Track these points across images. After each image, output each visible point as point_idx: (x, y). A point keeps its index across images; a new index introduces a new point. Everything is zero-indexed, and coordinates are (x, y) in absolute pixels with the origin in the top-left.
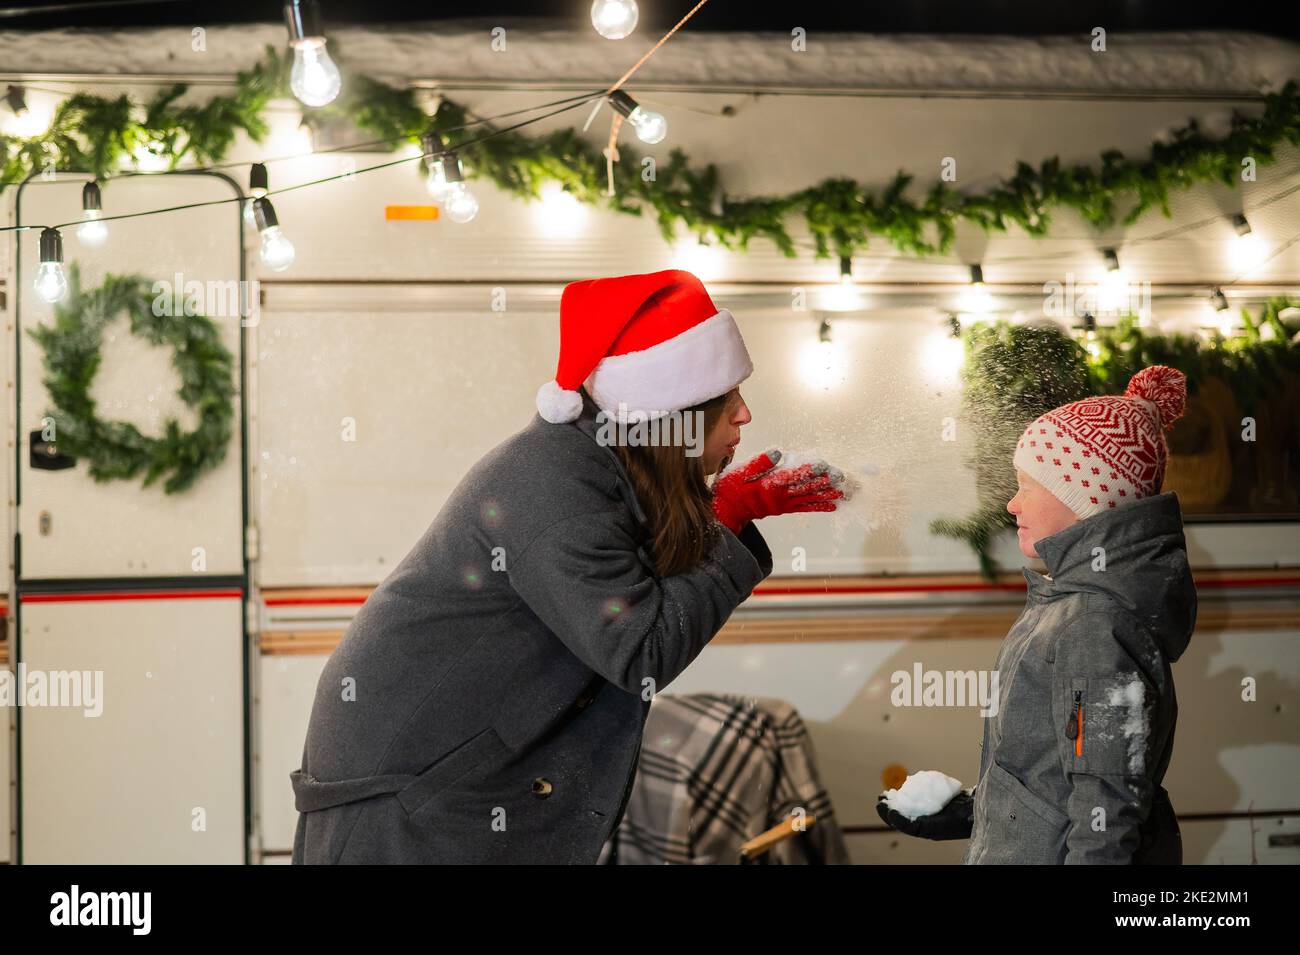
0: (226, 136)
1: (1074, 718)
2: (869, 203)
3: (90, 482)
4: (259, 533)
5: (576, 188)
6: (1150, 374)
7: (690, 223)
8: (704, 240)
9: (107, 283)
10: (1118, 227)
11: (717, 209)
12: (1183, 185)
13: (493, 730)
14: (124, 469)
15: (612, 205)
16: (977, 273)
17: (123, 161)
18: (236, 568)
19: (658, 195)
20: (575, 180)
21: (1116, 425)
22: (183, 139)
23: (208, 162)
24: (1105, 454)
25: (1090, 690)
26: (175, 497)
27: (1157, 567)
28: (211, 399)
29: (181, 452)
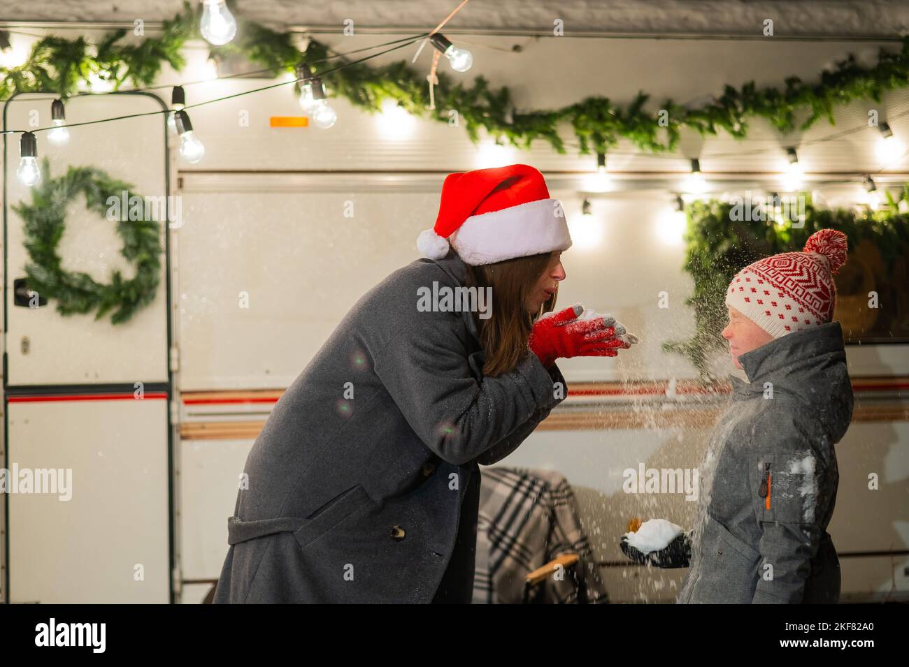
0: (155, 67)
1: (765, 482)
2: (618, 115)
3: (58, 315)
4: (179, 351)
5: (407, 104)
6: (822, 236)
7: (489, 129)
8: (500, 141)
9: (70, 172)
10: (797, 132)
11: (509, 119)
12: (844, 102)
13: (362, 487)
14: (83, 307)
15: (433, 116)
16: (696, 165)
17: (80, 84)
18: (163, 378)
19: (467, 109)
20: (406, 98)
21: (801, 274)
22: (123, 69)
23: (142, 85)
24: (795, 295)
25: (776, 462)
26: (118, 326)
27: (826, 374)
28: (144, 256)
29: (123, 294)
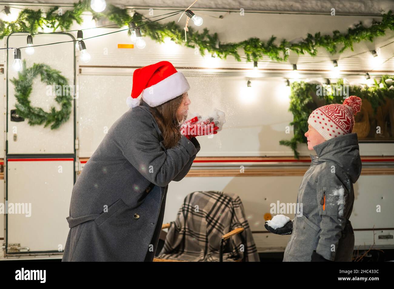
0: (70, 22)
1: (323, 199)
2: (263, 45)
3: (29, 125)
4: (79, 141)
5: (175, 40)
6: (351, 98)
7: (209, 51)
8: (213, 55)
9: (34, 66)
10: (337, 53)
11: (217, 47)
12: (357, 41)
13: (121, 199)
14: (39, 122)
15: (186, 45)
16: (295, 67)
17: (39, 29)
18: (72, 152)
19: (200, 42)
20: (175, 37)
21: (339, 113)
22: (57, 23)
23: (65, 30)
24: (335, 121)
25: (328, 190)
26: (54, 130)
27: (350, 154)
28: (65, 101)
29: (56, 117)
